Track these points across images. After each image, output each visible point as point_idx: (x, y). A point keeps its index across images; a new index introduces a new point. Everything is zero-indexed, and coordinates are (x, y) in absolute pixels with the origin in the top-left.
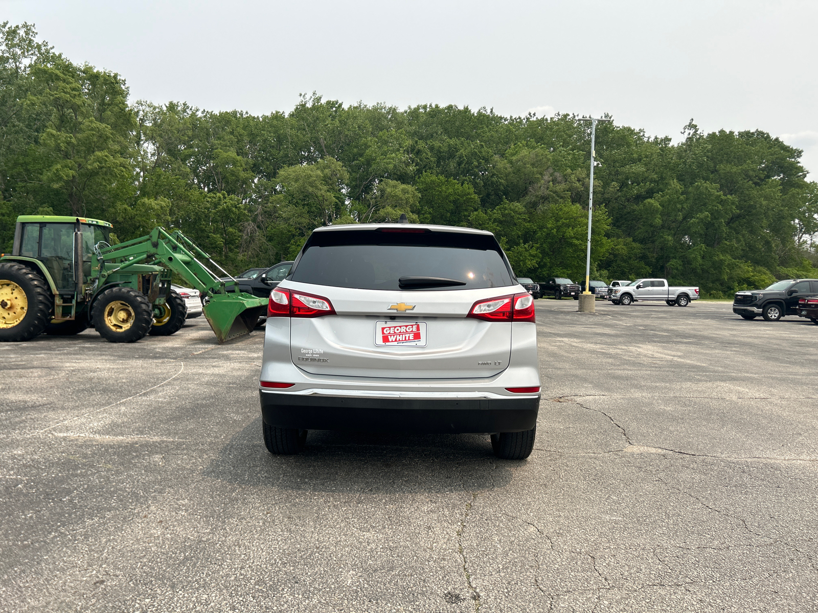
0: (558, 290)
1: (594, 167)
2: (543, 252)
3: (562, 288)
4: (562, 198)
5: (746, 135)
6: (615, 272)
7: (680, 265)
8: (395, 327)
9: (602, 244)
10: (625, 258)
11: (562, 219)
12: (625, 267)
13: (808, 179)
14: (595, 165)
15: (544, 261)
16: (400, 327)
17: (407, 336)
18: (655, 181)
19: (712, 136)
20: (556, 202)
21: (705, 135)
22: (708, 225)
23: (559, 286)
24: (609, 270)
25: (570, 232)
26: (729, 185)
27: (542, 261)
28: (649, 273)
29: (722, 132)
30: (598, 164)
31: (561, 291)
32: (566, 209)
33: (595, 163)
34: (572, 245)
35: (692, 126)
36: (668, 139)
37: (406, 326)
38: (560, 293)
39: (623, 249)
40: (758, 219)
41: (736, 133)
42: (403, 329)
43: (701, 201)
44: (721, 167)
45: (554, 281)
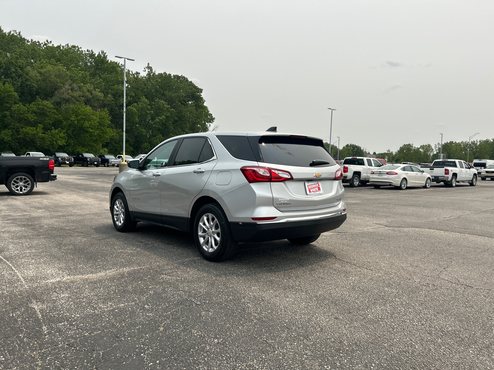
0: (86, 161)
1: (126, 87)
2: (69, 136)
3: (88, 160)
4: (78, 101)
5: (177, 77)
6: (111, 150)
7: (149, 146)
8: (311, 185)
9: (106, 132)
10: (118, 141)
11: (80, 115)
12: (117, 147)
13: (205, 105)
14: (127, 86)
15: (70, 141)
16: (313, 185)
17: (316, 189)
18: (133, 97)
19: (160, 75)
20: (74, 103)
21: (157, 73)
22: (164, 125)
23: (86, 158)
24: (107, 149)
25: (86, 124)
27: (68, 141)
28: (131, 151)
29: (165, 73)
31: (88, 161)
32: (83, 109)
33: (127, 85)
34: (87, 132)
35: (149, 67)
36: (138, 73)
37: (315, 184)
38: (88, 163)
39: (116, 135)
40: (185, 123)
41: (172, 75)
42: (314, 186)
43: (159, 111)
44: (167, 93)
45: (82, 155)
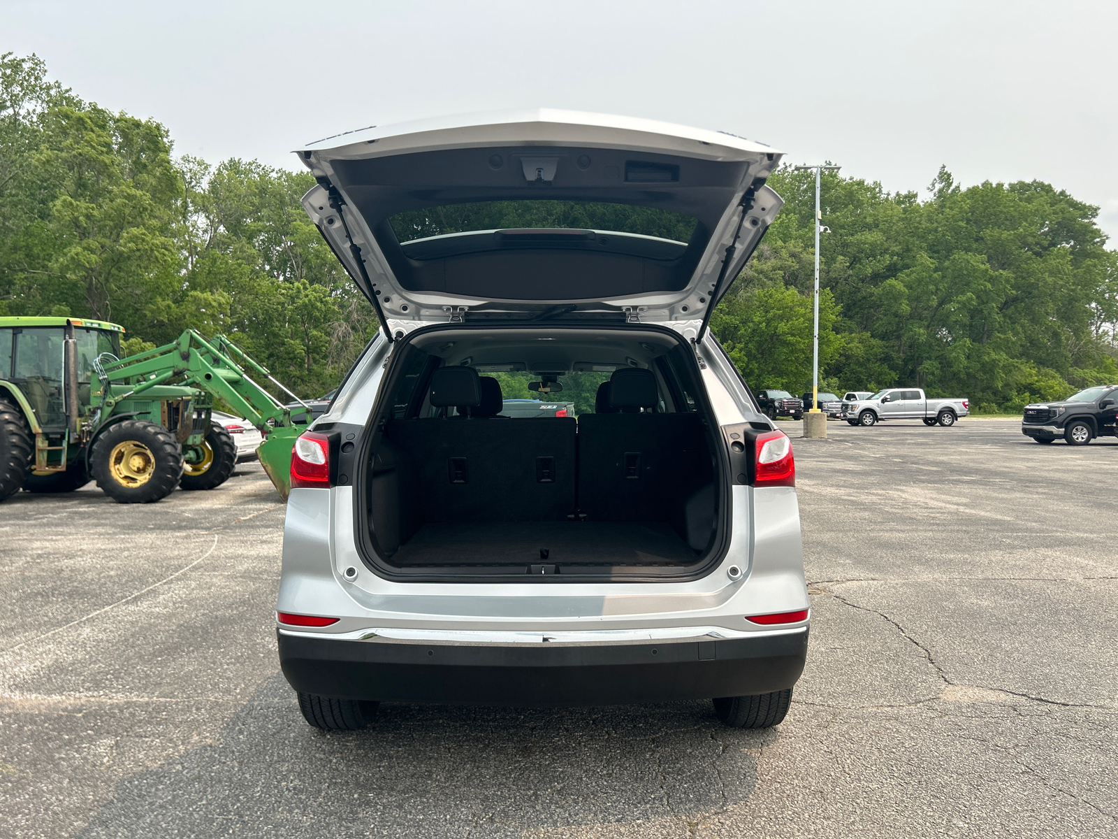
0: (771, 406)
1: (821, 234)
2: (749, 354)
3: (776, 404)
4: (771, 279)
5: (1021, 188)
6: (848, 380)
7: (937, 369)
9: (829, 341)
10: (861, 360)
11: (773, 308)
12: (861, 373)
13: (1107, 247)
14: (822, 230)
15: (751, 366)
18: (898, 255)
19: (973, 192)
20: (763, 286)
21: (963, 189)
22: (974, 313)
23: (773, 401)
24: (839, 378)
25: (782, 327)
26: (1000, 256)
27: (747, 366)
28: (895, 381)
29: (986, 184)
30: (826, 229)
31: (775, 408)
32: (778, 296)
33: (822, 228)
34: (786, 344)
36: (911, 197)
38: (775, 411)
39: (857, 347)
40: (1043, 303)
41: (1006, 186)
43: (962, 280)
44: (987, 233)
45: (765, 395)
